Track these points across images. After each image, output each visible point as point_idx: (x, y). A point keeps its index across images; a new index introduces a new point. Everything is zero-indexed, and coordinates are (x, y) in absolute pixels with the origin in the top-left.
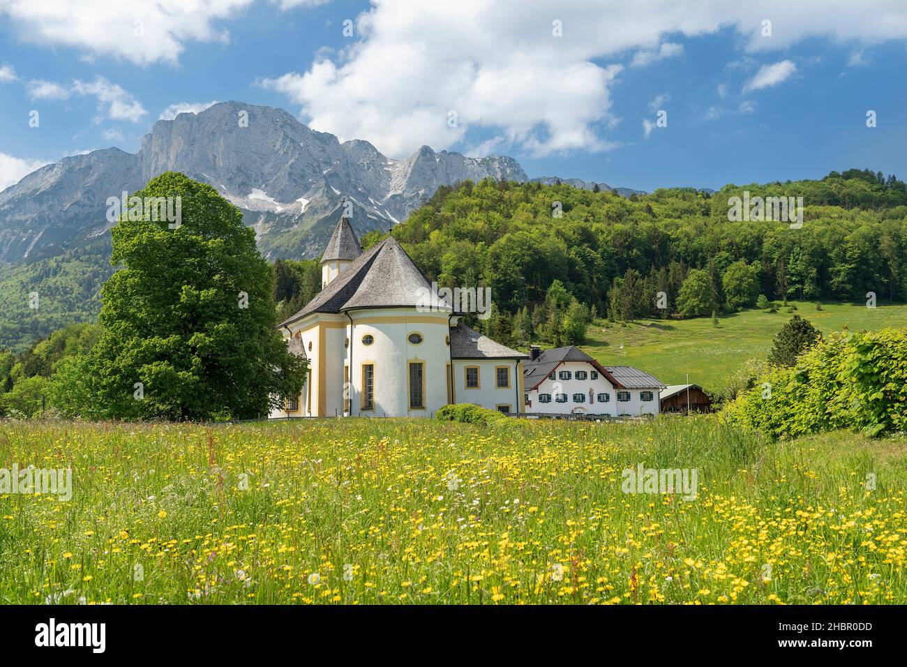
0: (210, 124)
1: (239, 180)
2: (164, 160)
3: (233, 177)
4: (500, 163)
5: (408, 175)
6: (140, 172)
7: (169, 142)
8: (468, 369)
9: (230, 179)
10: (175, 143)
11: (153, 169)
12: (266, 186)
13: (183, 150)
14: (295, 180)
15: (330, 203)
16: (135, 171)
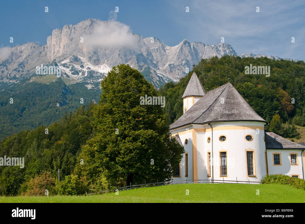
0: (80, 31)
1: (95, 58)
2: (58, 49)
3: (91, 56)
4: (224, 47)
5: (177, 54)
6: (46, 54)
7: (60, 39)
8: (274, 155)
9: (90, 57)
10: (63, 40)
11: (52, 53)
12: (107, 60)
13: (67, 44)
14: (121, 58)
15: (139, 68)
16: (43, 53)
